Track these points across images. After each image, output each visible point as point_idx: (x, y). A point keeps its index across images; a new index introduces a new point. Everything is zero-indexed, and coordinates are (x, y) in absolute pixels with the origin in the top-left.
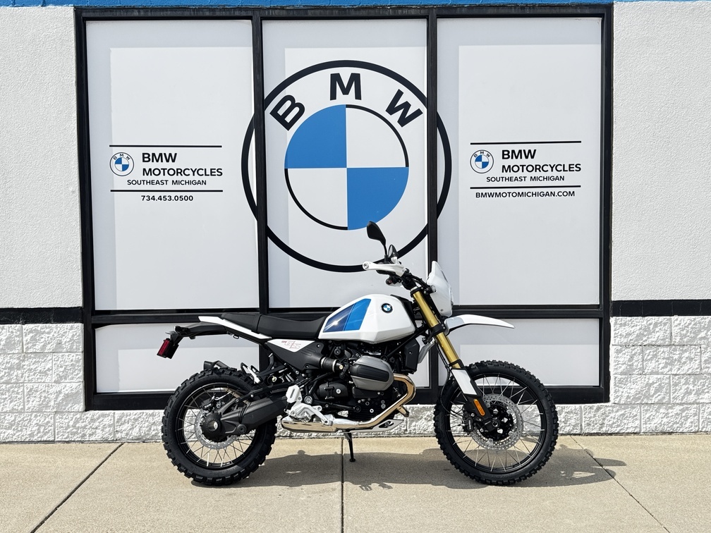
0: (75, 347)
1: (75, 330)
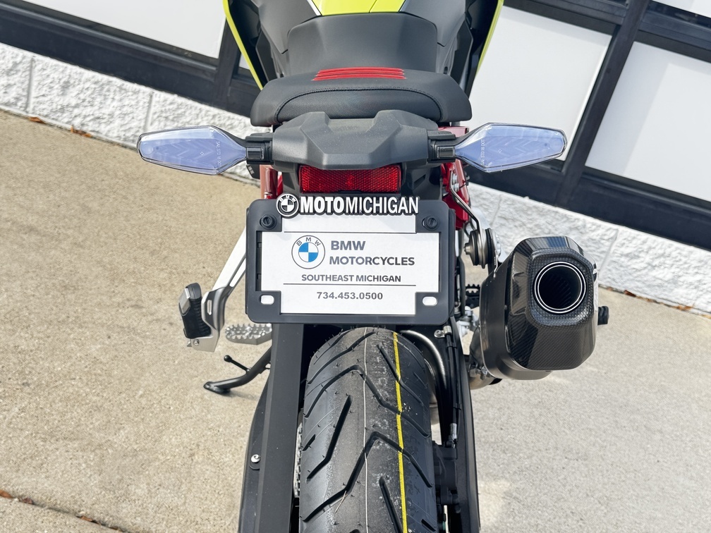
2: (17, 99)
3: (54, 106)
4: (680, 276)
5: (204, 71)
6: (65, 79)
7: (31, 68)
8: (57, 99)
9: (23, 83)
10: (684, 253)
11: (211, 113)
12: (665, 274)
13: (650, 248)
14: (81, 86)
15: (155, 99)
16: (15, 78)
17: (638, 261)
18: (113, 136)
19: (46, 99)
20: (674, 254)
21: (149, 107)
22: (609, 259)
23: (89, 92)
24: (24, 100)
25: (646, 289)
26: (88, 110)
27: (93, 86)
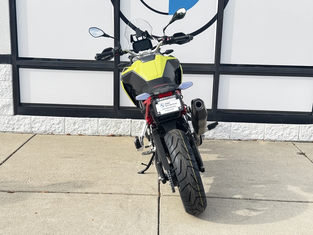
0: (7, 78)
1: (7, 68)
2: (62, 130)
3: (72, 130)
4: (251, 132)
5: (111, 110)
6: (74, 122)
7: (64, 121)
8: (73, 127)
9: (63, 126)
10: (250, 125)
11: (115, 120)
12: (247, 132)
13: (241, 126)
14: (79, 122)
15: (99, 121)
16: (61, 125)
17: (239, 130)
18: (89, 134)
19: (70, 128)
20: (248, 126)
21: (98, 123)
22: (231, 132)
23: (81, 123)
24: (64, 130)
25: (244, 138)
26: (82, 128)
27: (82, 121)
